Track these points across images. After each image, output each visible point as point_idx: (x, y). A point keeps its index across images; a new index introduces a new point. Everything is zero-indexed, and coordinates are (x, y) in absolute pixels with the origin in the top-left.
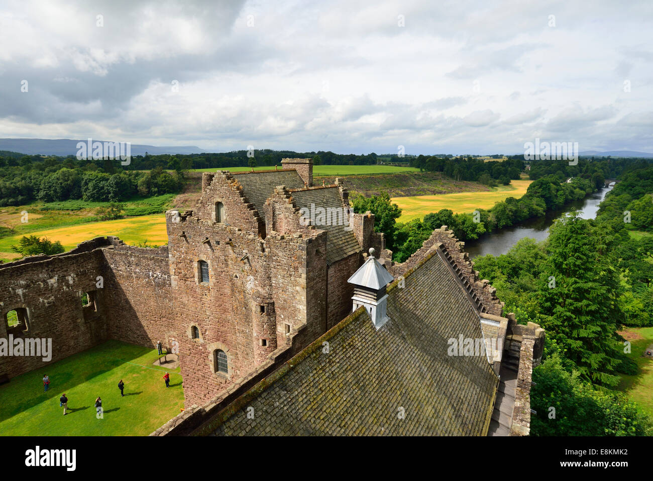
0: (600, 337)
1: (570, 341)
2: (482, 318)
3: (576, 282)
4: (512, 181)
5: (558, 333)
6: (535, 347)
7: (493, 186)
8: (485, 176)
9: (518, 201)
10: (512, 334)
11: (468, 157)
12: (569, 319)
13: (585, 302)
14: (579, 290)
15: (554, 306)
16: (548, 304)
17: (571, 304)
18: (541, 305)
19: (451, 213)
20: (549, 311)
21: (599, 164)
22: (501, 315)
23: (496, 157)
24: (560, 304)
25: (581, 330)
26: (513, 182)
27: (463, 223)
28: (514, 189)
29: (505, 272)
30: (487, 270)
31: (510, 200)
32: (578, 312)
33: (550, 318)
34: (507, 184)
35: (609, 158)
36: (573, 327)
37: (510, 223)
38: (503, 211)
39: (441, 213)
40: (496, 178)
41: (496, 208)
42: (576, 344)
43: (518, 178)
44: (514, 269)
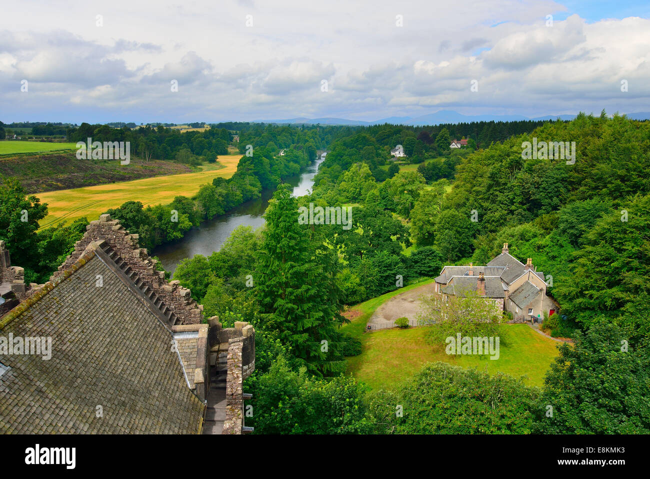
0: (324, 322)
1: (296, 337)
2: (175, 332)
3: (292, 267)
4: (218, 157)
5: (282, 331)
6: (244, 350)
7: (195, 164)
8: (183, 152)
9: (228, 181)
10: (219, 343)
11: (160, 126)
12: (291, 311)
13: (304, 287)
14: (296, 275)
15: (274, 301)
16: (268, 299)
17: (291, 293)
18: (260, 303)
19: (140, 206)
20: (269, 308)
21: (309, 133)
22: (201, 322)
23: (195, 125)
24: (280, 296)
25: (305, 321)
26: (221, 159)
27: (160, 218)
28: (222, 167)
29: (221, 274)
30: (197, 276)
31: (218, 182)
32: (299, 300)
33: (272, 316)
34: (213, 160)
35: (318, 126)
36: (297, 319)
37: (222, 211)
38: (211, 197)
39: (124, 207)
40: (199, 154)
41: (201, 193)
42: (302, 338)
43: (225, 153)
44: (231, 268)
